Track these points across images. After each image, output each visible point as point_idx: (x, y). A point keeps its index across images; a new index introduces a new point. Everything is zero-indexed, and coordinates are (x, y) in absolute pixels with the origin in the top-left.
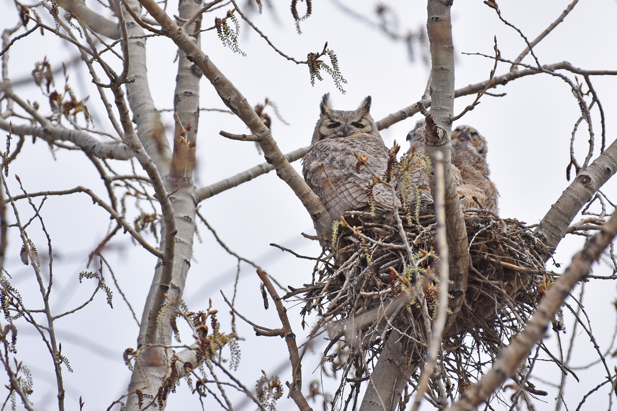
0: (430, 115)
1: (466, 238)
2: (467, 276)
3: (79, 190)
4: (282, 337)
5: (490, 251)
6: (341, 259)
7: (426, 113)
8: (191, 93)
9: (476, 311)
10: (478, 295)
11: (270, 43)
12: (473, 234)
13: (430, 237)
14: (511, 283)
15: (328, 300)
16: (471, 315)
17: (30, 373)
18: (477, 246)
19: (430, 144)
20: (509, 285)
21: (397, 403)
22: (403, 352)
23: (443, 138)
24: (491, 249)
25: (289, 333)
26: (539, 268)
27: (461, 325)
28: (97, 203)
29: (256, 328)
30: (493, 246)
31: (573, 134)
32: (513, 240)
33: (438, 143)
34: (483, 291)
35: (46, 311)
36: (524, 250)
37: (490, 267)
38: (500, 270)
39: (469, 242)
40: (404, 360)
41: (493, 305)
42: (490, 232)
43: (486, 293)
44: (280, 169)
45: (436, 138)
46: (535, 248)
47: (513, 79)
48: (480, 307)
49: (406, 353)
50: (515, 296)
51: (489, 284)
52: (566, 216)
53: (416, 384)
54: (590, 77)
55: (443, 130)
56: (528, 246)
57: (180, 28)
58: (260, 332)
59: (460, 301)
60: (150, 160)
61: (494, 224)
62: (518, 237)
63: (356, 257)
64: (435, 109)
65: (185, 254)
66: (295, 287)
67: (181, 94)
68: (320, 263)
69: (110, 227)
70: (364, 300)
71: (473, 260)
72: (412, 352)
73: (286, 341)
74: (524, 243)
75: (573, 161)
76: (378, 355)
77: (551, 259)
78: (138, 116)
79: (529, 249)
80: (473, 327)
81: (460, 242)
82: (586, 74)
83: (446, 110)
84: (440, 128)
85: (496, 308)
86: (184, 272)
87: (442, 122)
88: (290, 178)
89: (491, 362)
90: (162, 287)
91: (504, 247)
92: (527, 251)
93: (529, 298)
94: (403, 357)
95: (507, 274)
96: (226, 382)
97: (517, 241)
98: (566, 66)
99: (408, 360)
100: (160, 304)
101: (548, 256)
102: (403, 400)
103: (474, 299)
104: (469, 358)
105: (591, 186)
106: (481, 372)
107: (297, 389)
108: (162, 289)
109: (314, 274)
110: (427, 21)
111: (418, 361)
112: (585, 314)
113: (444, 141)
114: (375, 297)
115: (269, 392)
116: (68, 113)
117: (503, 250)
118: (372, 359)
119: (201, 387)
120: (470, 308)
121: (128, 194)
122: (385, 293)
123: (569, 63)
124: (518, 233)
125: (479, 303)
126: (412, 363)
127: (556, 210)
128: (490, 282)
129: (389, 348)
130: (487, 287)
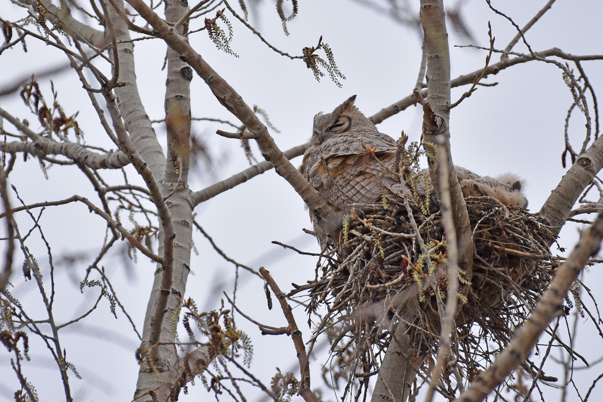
0: (428, 103)
1: (469, 226)
2: (472, 264)
3: (75, 199)
4: (288, 335)
5: (494, 239)
6: (345, 253)
7: (423, 102)
8: (182, 97)
9: (483, 300)
10: (484, 283)
11: (263, 40)
12: (476, 222)
13: (433, 227)
14: (516, 269)
15: (332, 296)
16: (477, 303)
17: (34, 389)
18: (480, 233)
19: (428, 133)
20: (514, 272)
21: (407, 396)
22: (411, 344)
23: (441, 126)
24: (495, 236)
25: (295, 331)
26: (544, 252)
27: (468, 314)
28: (93, 211)
29: (261, 327)
30: (497, 232)
31: (567, 120)
32: (516, 226)
33: (437, 131)
34: (489, 279)
35: (51, 321)
36: (528, 236)
37: (494, 254)
38: (504, 257)
39: (472, 230)
40: (412, 351)
41: (499, 293)
42: (493, 219)
43: (491, 281)
44: (279, 165)
45: (434, 126)
46: (539, 234)
47: (504, 68)
48: (486, 295)
49: (414, 345)
50: (521, 282)
51: (494, 271)
52: (568, 199)
53: (425, 376)
54: (582, 63)
55: (441, 118)
56: (532, 232)
57: (172, 29)
58: (265, 331)
59: (466, 290)
60: (145, 164)
61: (497, 210)
62: (521, 223)
63: (360, 250)
64: (433, 98)
65: (184, 259)
66: (299, 285)
67: (171, 98)
68: (323, 259)
69: (106, 240)
70: (369, 292)
71: (477, 247)
72: (420, 344)
73: (292, 338)
74: (527, 229)
75: (568, 148)
76: (385, 349)
77: (555, 244)
78: (130, 123)
79: (532, 234)
80: (479, 315)
81: (464, 230)
82: (577, 60)
83: (443, 98)
84: (438, 116)
85: (502, 295)
86: (184, 277)
87: (440, 110)
88: (289, 174)
89: (499, 350)
90: (163, 292)
91: (508, 234)
92: (531, 237)
93: (534, 284)
94: (411, 349)
95: (512, 261)
96: (241, 378)
97: (520, 228)
98: (557, 52)
99: (416, 352)
100: (162, 309)
101: (552, 241)
102: (412, 393)
103: (480, 287)
104: (477, 347)
105: (592, 168)
106: (490, 361)
107: (306, 387)
108: (163, 294)
109: (317, 270)
110: (419, 10)
111: (427, 352)
112: (592, 298)
113: (443, 130)
114: (380, 290)
115: (284, 388)
116: (59, 130)
117: (506, 236)
118: (379, 353)
119: (216, 384)
120: (476, 296)
121: (122, 207)
122: (391, 285)
123: (559, 50)
124: (521, 219)
125: (484, 291)
126: (420, 354)
127: (558, 194)
128: (495, 269)
129: (396, 341)
130: (493, 274)
